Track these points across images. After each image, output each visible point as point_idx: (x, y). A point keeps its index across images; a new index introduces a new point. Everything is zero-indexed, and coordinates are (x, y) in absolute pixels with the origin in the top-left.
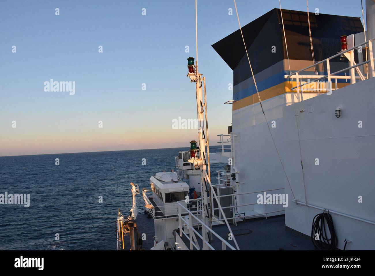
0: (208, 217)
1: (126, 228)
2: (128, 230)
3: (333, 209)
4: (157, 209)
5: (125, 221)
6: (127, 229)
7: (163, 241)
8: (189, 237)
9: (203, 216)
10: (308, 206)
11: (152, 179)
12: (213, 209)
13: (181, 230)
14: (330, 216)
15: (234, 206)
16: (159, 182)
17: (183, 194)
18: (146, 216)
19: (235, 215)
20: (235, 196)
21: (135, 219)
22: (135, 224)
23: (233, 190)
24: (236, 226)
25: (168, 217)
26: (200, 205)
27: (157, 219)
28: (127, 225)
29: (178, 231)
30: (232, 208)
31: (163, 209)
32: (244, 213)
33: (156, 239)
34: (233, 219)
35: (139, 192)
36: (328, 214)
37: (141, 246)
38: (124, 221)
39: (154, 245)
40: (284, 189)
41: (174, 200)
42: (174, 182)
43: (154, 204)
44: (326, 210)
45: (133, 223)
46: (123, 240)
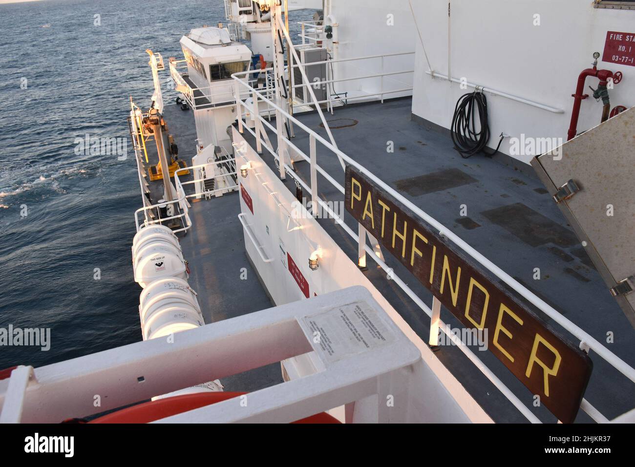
0: (286, 97)
1: (147, 129)
2: (151, 131)
3: (490, 85)
4: (197, 93)
5: (145, 117)
6: (149, 131)
7: (211, 145)
8: (255, 132)
9: (277, 95)
10: (451, 81)
11: (184, 40)
12: (294, 86)
13: (241, 122)
14: (484, 96)
15: (329, 81)
16: (198, 46)
17: (242, 66)
18: (180, 108)
19: (331, 95)
20: (330, 64)
21: (161, 112)
22: (162, 120)
23: (327, 53)
24: (332, 113)
25: (217, 105)
26: (270, 83)
27: (198, 110)
28: (149, 123)
29: (236, 125)
30: (326, 84)
31: (209, 92)
32: (346, 93)
33: (200, 143)
34: (326, 103)
35: (163, 66)
36: (482, 94)
37: (175, 156)
38: (143, 117)
39: (198, 153)
40: (414, 53)
41: (225, 77)
42: (223, 44)
43: (192, 85)
44: (480, 88)
45: (158, 119)
46: (144, 148)
